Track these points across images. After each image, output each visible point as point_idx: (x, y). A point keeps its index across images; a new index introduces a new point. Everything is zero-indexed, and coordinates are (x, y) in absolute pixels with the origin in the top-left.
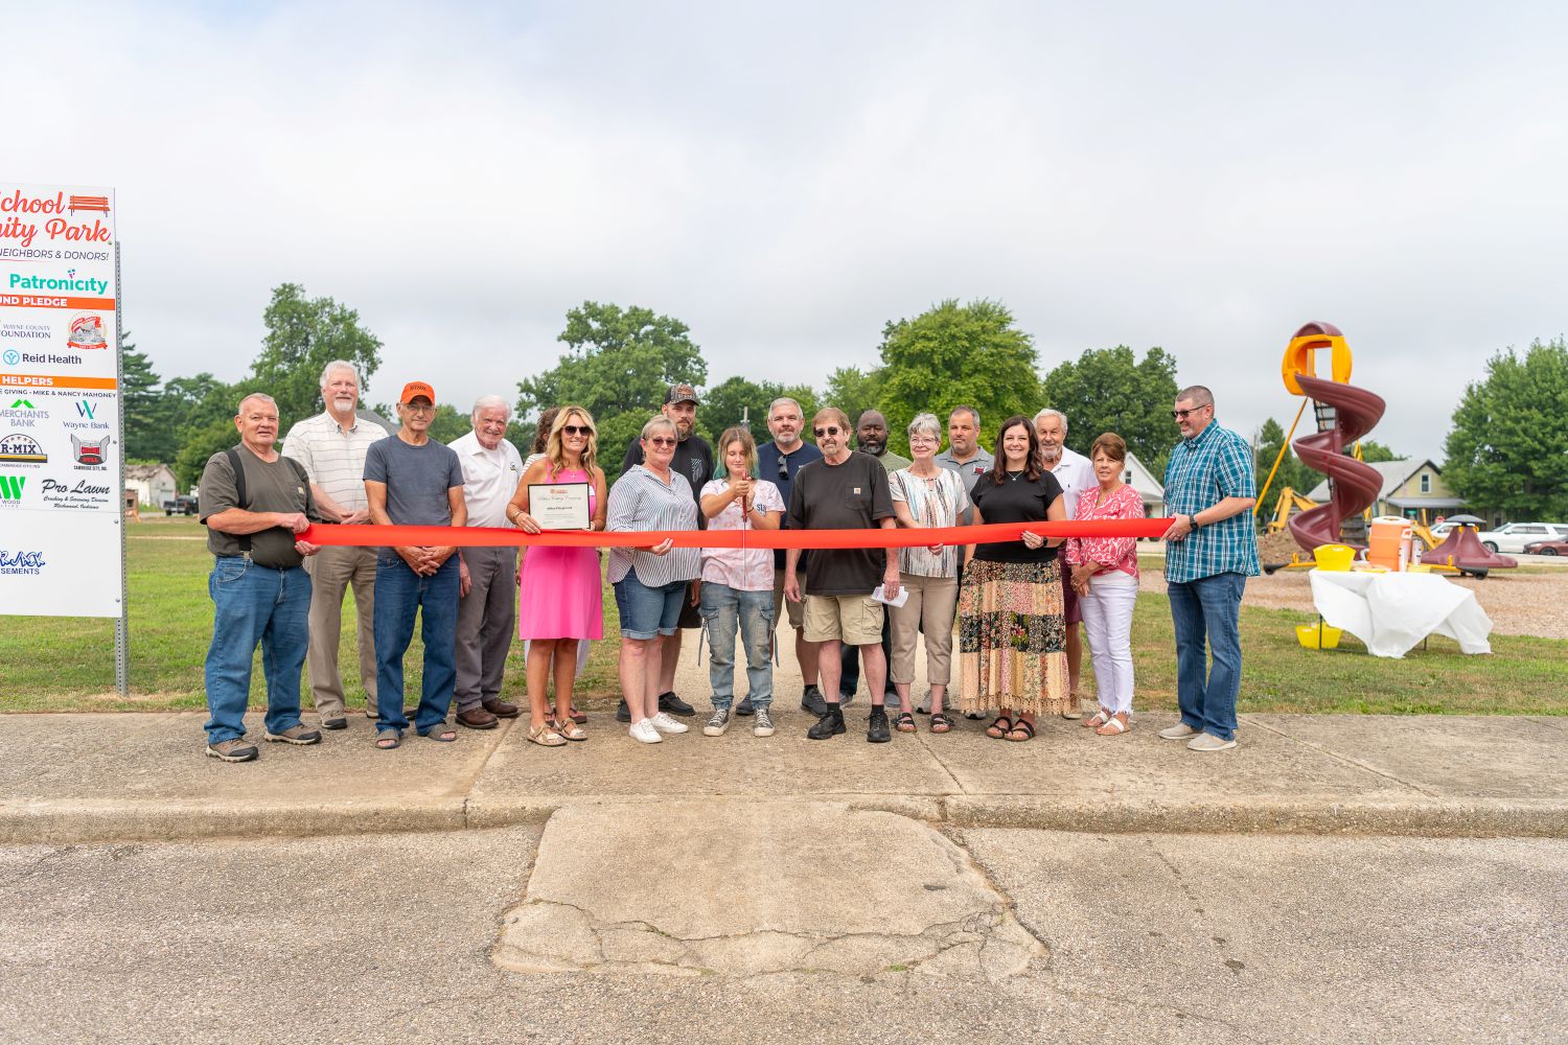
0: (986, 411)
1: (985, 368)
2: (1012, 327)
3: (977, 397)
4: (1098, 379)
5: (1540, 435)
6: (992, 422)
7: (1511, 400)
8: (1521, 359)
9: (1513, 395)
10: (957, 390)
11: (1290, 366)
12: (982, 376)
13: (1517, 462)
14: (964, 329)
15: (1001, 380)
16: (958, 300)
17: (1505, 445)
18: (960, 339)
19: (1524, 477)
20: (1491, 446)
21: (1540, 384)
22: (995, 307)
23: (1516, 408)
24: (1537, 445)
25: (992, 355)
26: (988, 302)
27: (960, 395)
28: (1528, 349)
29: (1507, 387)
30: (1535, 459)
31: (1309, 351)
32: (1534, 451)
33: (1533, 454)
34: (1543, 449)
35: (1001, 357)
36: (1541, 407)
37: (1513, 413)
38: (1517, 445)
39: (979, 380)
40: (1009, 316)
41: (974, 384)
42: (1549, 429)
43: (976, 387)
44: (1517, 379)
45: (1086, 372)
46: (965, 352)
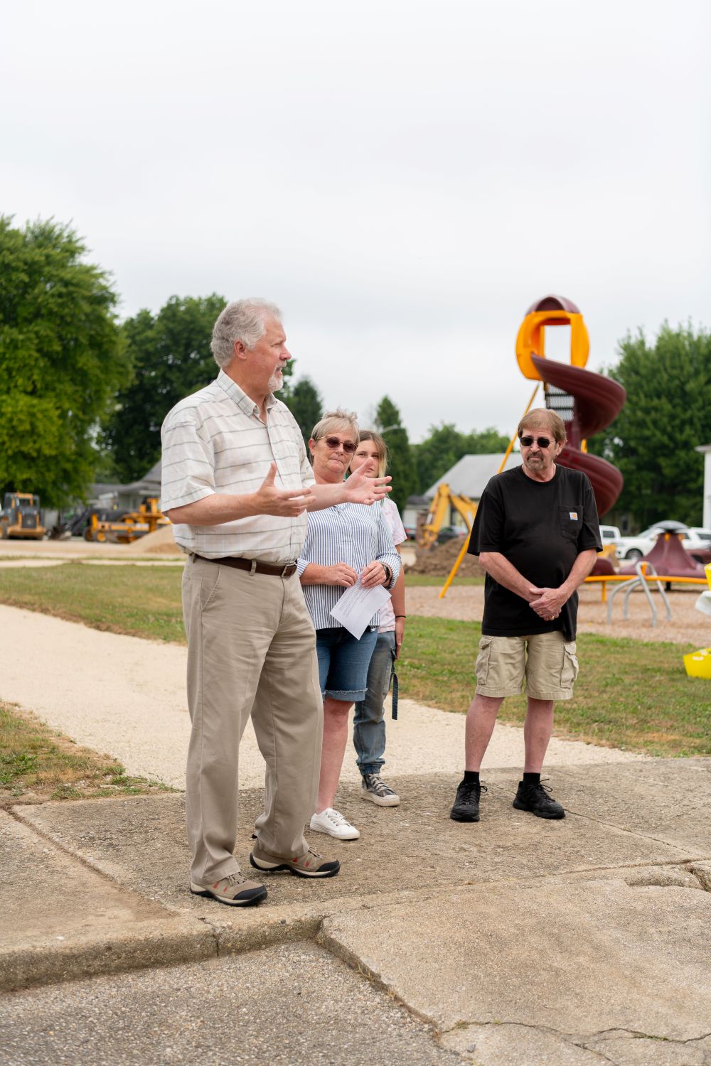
0: (52, 371)
1: (51, 313)
2: (84, 260)
3: (39, 351)
4: (185, 335)
5: (669, 429)
6: (59, 387)
7: (641, 387)
8: (651, 343)
9: (644, 383)
10: (12, 340)
11: (526, 346)
12: (46, 324)
13: (646, 458)
14: (22, 256)
15: (73, 329)
16: (13, 216)
17: (636, 438)
18: (16, 269)
19: (652, 475)
20: (620, 438)
21: (669, 370)
22: (62, 231)
23: (646, 396)
24: (665, 439)
25: (60, 295)
26: (53, 223)
27: (16, 348)
28: (658, 332)
29: (637, 373)
30: (664, 455)
31: (542, 328)
32: (663, 446)
33: (662, 450)
34: (672, 445)
35: (73, 299)
36: (670, 398)
37: (643, 402)
38: (647, 439)
39: (43, 327)
40: (79, 244)
41: (37, 333)
42: (677, 422)
43: (38, 337)
44: (648, 363)
45: (171, 325)
46: (26, 287)
